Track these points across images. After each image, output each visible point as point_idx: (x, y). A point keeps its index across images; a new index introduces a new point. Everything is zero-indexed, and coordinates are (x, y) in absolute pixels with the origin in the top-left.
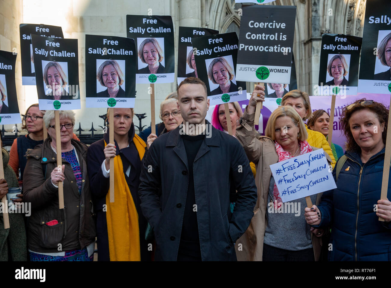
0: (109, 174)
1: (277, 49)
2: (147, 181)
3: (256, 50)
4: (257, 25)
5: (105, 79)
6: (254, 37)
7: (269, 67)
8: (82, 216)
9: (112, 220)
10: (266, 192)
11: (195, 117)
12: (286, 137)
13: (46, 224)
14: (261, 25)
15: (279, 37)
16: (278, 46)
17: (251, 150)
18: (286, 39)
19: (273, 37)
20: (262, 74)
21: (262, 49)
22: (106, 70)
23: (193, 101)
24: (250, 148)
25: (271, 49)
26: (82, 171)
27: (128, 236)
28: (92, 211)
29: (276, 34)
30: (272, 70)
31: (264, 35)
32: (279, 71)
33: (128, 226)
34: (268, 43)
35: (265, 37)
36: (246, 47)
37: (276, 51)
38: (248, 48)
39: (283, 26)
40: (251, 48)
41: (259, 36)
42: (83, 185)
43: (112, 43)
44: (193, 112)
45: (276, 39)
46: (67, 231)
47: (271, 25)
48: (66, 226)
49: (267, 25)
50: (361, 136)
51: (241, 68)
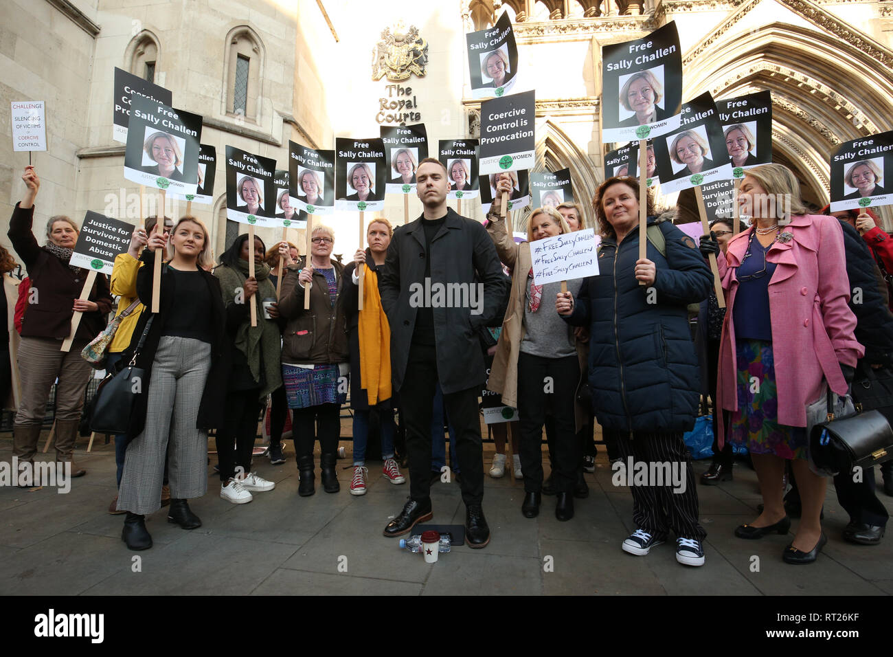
0: (358, 280)
1: (519, 136)
2: (388, 275)
3: (498, 141)
4: (497, 117)
5: (355, 182)
6: (495, 129)
7: (511, 155)
8: (332, 328)
9: (363, 334)
10: (522, 294)
11: (431, 195)
12: (544, 235)
13: (296, 334)
14: (501, 116)
15: (519, 123)
16: (519, 133)
17: (502, 248)
18: (527, 123)
19: (513, 125)
20: (506, 163)
21: (503, 138)
22: (356, 173)
23: (429, 178)
24: (501, 245)
25: (513, 137)
26: (337, 287)
27: (379, 351)
28: (345, 327)
29: (517, 121)
30: (515, 158)
31: (504, 125)
32: (522, 157)
33: (380, 342)
34: (510, 131)
35: (506, 126)
36: (488, 140)
37: (517, 137)
38: (489, 141)
39: (523, 111)
40: (493, 140)
41: (500, 127)
42: (337, 299)
43: (363, 145)
44: (430, 190)
45: (517, 126)
46: (316, 341)
47: (512, 114)
48: (315, 335)
49: (507, 115)
50: (616, 211)
51: (484, 162)
